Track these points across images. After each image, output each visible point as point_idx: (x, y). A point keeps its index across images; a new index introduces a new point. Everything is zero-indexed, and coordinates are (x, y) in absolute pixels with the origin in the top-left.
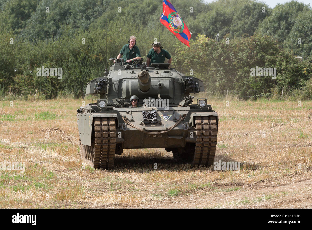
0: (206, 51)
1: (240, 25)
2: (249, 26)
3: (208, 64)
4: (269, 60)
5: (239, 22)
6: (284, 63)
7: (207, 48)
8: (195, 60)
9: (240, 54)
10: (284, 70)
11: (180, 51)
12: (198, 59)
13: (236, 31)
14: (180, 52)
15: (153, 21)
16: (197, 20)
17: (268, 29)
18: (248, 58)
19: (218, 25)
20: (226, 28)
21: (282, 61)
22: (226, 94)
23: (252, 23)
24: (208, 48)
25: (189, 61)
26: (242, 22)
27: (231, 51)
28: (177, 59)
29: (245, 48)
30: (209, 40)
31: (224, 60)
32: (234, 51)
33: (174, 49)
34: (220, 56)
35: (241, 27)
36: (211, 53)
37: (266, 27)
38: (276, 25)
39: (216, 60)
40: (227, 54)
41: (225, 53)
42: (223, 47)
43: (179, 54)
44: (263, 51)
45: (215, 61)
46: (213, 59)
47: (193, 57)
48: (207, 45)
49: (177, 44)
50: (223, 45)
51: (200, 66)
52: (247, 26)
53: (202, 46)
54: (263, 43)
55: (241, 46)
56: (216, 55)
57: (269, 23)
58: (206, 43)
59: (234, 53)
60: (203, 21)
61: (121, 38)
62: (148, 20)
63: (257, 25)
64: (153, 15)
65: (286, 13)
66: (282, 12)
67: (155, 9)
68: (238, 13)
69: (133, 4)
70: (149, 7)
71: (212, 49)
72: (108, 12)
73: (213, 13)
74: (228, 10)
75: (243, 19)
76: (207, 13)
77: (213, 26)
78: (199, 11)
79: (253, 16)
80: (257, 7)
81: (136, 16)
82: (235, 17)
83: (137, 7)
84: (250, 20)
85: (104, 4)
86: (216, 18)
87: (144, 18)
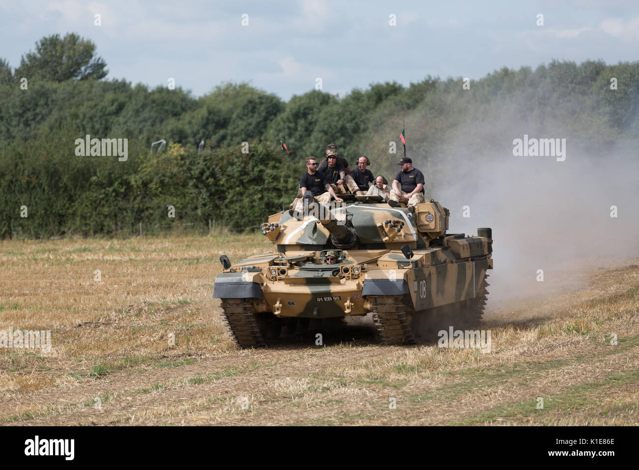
0: (182, 166)
1: (242, 127)
2: (254, 128)
3: (185, 185)
4: (271, 176)
5: (240, 122)
6: (291, 180)
7: (183, 162)
8: (167, 180)
9: (230, 169)
10: (292, 189)
11: (146, 167)
12: (171, 178)
13: (235, 135)
14: (145, 169)
15: (119, 124)
16: (180, 122)
17: (280, 131)
18: (241, 175)
19: (211, 127)
20: (222, 132)
21: (289, 177)
22: (212, 226)
23: (259, 123)
24: (185, 163)
25: (158, 181)
26: (245, 123)
27: (217, 165)
28: (141, 178)
29: (236, 160)
30: (185, 151)
31: (207, 178)
32: (220, 164)
33: (137, 166)
34: (202, 173)
35: (242, 130)
36: (189, 169)
37: (278, 128)
38: (292, 125)
39: (197, 178)
40: (211, 169)
41: (208, 169)
42: (205, 160)
43: (143, 172)
44: (262, 164)
45: (194, 180)
46: (191, 178)
47: (164, 175)
48: (183, 158)
49: (141, 157)
50: (205, 157)
51: (174, 188)
52: (251, 128)
53: (176, 159)
54: (262, 152)
55: (230, 157)
56: (196, 172)
57: (282, 123)
58: (180, 155)
59: (221, 168)
60: (190, 123)
61: (62, 152)
62: (112, 123)
63: (265, 127)
64: (118, 117)
65: (306, 109)
66: (300, 107)
67: (121, 107)
68: (238, 111)
69: (90, 103)
70: (112, 105)
71: (190, 163)
72: (55, 114)
73: (203, 112)
74: (224, 107)
75: (245, 118)
76: (195, 112)
77: (204, 130)
78: (184, 110)
79: (259, 114)
80: (264, 100)
81: (95, 120)
82: (234, 116)
83: (96, 105)
84: (255, 119)
85: (49, 102)
86: (208, 119)
87: (107, 121)
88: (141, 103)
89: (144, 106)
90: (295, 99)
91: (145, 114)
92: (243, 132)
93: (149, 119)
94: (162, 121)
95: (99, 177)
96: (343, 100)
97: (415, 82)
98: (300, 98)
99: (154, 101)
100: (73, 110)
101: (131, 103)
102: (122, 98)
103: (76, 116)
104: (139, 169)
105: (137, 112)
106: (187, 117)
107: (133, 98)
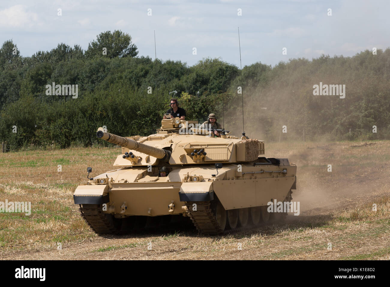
0: (189, 105)
1: (215, 84)
2: (223, 85)
5: (215, 81)
7: (190, 103)
9: (217, 107)
13: (213, 89)
14: (168, 107)
16: (181, 81)
19: (198, 84)
20: (204, 87)
23: (225, 82)
24: (191, 103)
26: (218, 82)
27: (209, 105)
29: (220, 102)
30: (191, 97)
31: (204, 112)
32: (211, 104)
33: (163, 105)
34: (200, 110)
35: (216, 86)
36: (193, 107)
37: (237, 85)
38: (245, 83)
39: (197, 112)
40: (206, 107)
41: (204, 107)
42: (202, 102)
45: (196, 113)
46: (195, 112)
48: (190, 101)
49: (166, 100)
50: (202, 100)
52: (221, 84)
53: (186, 101)
54: (235, 97)
55: (217, 100)
56: (197, 109)
57: (239, 82)
58: (188, 99)
59: (212, 106)
60: (186, 82)
61: (120, 97)
62: (141, 82)
63: (229, 84)
64: (145, 78)
65: (253, 73)
66: (249, 72)
67: (147, 73)
68: (214, 74)
69: (129, 70)
70: (142, 71)
71: (194, 104)
72: (109, 77)
73: (194, 75)
74: (206, 72)
75: (218, 79)
76: (189, 75)
77: (194, 86)
78: (183, 74)
79: (226, 77)
80: (229, 69)
81: (132, 79)
82: (211, 78)
83: (132, 72)
84: (223, 79)
85: (106, 70)
86: (196, 79)
87: (138, 80)
88: (158, 71)
89: (160, 72)
90: (246, 67)
91: (160, 77)
92: (217, 87)
93: (163, 79)
94: (170, 80)
95: (141, 112)
96: (274, 68)
97: (315, 58)
98: (250, 67)
99: (165, 69)
100: (119, 74)
101: (153, 70)
102: (147, 67)
103: (121, 78)
104: (165, 107)
105: (156, 75)
106: (184, 78)
107: (153, 67)
